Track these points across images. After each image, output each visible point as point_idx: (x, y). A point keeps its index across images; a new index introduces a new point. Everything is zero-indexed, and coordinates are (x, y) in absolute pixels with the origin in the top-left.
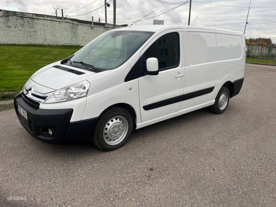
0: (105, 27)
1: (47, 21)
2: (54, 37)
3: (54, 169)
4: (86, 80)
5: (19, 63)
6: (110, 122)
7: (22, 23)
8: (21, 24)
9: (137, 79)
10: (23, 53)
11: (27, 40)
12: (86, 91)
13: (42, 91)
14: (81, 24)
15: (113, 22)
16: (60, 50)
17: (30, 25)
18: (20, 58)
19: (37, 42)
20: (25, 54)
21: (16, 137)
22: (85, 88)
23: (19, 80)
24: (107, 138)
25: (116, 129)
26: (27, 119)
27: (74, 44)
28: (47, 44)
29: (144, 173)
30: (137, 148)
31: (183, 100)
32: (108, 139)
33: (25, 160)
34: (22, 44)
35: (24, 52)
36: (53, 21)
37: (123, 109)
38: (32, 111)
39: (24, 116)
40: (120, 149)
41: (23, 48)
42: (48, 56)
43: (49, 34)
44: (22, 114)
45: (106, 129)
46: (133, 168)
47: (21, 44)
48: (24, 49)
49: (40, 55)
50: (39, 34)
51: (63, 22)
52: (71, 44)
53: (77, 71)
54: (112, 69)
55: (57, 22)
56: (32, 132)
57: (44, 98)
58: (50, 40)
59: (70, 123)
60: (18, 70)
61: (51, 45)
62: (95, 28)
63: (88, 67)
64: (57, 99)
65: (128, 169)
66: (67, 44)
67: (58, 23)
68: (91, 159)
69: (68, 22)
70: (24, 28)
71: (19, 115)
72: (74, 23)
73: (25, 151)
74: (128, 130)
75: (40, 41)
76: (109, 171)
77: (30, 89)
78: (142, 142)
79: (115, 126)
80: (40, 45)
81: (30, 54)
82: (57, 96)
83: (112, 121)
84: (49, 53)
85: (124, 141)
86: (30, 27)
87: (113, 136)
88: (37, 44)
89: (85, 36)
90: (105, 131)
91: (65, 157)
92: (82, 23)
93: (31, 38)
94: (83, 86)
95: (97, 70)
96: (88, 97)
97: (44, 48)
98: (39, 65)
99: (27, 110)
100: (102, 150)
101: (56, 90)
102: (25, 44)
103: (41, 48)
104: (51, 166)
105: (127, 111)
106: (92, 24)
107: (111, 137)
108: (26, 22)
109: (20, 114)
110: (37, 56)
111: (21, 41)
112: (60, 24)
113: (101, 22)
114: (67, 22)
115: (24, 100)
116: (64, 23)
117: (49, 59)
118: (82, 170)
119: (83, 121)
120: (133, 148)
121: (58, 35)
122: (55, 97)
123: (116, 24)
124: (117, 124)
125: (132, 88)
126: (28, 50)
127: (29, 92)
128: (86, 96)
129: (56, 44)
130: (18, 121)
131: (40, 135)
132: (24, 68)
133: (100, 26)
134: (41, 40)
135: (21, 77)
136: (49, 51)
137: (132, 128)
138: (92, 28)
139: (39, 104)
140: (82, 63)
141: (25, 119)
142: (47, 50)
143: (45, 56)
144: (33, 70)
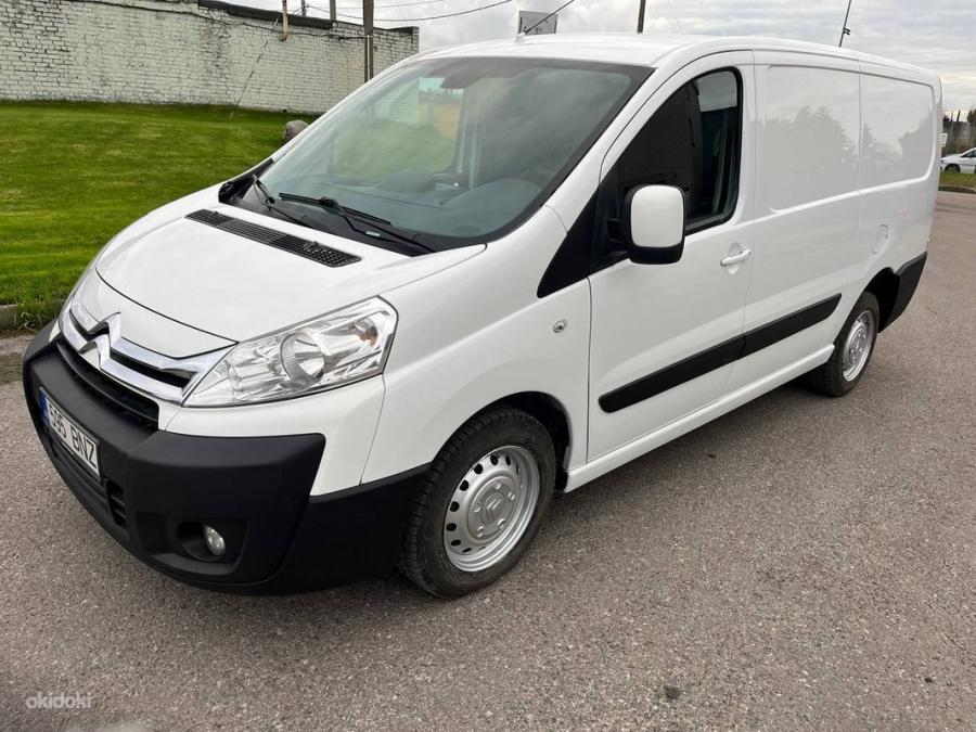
0: (331, 36)
1: (110, 7)
2: (139, 72)
3: (239, 709)
4: (379, 297)
5: (10, 179)
6: (470, 476)
7: (11, 15)
8: (6, 19)
9: (586, 280)
10: (25, 137)
11: (33, 83)
12: (382, 348)
13: (162, 343)
14: (242, 20)
15: (362, 16)
16: (168, 123)
17: (46, 24)
18: (15, 155)
19: (73, 90)
20: (33, 138)
21: (39, 531)
22: (372, 333)
23: (19, 250)
24: (456, 543)
25: (493, 505)
26: (97, 471)
27: (216, 100)
28: (113, 100)
29: (647, 717)
30: (574, 577)
31: (739, 358)
32: (460, 548)
33: (95, 662)
34: (14, 97)
35: (25, 133)
36: (132, 10)
37: (524, 414)
38: (124, 439)
39: (79, 454)
40: (505, 584)
41: (23, 115)
42: (121, 148)
43: (118, 58)
44: (69, 441)
45: (456, 506)
46: (590, 687)
47: (10, 96)
48: (24, 120)
49: (94, 146)
50: (81, 60)
51: (172, 12)
52: (204, 101)
53: (316, 244)
54: (485, 239)
55: (150, 13)
56: (125, 533)
57: (177, 379)
58: (124, 85)
59: (311, 501)
60: (11, 206)
61: (128, 101)
62: (294, 37)
63: (357, 225)
64: (241, 385)
65: (570, 697)
66: (189, 100)
67: (153, 18)
68: (392, 642)
69: (190, 14)
70: (19, 35)
71: (51, 441)
72: (214, 17)
73: (88, 606)
74: (538, 501)
75: (82, 87)
76: (489, 713)
77: (103, 329)
78: (586, 544)
79: (492, 490)
80: (85, 101)
81: (52, 141)
82: (241, 372)
83: (479, 470)
84: (124, 137)
85: (518, 549)
86: (45, 33)
87: (480, 535)
88: (74, 99)
89: (258, 67)
90: (451, 517)
91: (274, 635)
92: (243, 16)
93: (51, 75)
94: (365, 325)
95: (411, 241)
96: (392, 377)
97: (102, 115)
98: (93, 184)
99: (97, 431)
100: (435, 597)
101: (237, 343)
102: (29, 98)
103: (92, 117)
104: (224, 694)
105: (538, 422)
106: (281, 21)
107: (471, 539)
108: (30, 12)
109: (60, 440)
110: (81, 147)
111: (12, 87)
112: (159, 22)
113: (310, 14)
114: (185, 13)
115: (73, 374)
116: (177, 16)
117: (127, 159)
118: (366, 707)
119: (367, 489)
120: (556, 578)
121: (153, 63)
122: (228, 378)
123: (376, 24)
124: (499, 481)
125: (565, 325)
126: (41, 124)
127: (97, 340)
128: (380, 370)
129: (145, 100)
130: (45, 462)
131: (165, 549)
132: (33, 197)
133: (315, 31)
134: (89, 82)
135: (25, 237)
136: (123, 127)
137: (551, 489)
138: (283, 40)
139: (155, 408)
140: (327, 204)
141: (84, 469)
142: (117, 122)
143: (113, 149)
144: (71, 206)
